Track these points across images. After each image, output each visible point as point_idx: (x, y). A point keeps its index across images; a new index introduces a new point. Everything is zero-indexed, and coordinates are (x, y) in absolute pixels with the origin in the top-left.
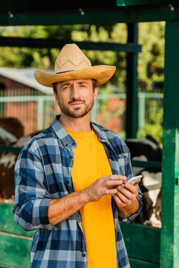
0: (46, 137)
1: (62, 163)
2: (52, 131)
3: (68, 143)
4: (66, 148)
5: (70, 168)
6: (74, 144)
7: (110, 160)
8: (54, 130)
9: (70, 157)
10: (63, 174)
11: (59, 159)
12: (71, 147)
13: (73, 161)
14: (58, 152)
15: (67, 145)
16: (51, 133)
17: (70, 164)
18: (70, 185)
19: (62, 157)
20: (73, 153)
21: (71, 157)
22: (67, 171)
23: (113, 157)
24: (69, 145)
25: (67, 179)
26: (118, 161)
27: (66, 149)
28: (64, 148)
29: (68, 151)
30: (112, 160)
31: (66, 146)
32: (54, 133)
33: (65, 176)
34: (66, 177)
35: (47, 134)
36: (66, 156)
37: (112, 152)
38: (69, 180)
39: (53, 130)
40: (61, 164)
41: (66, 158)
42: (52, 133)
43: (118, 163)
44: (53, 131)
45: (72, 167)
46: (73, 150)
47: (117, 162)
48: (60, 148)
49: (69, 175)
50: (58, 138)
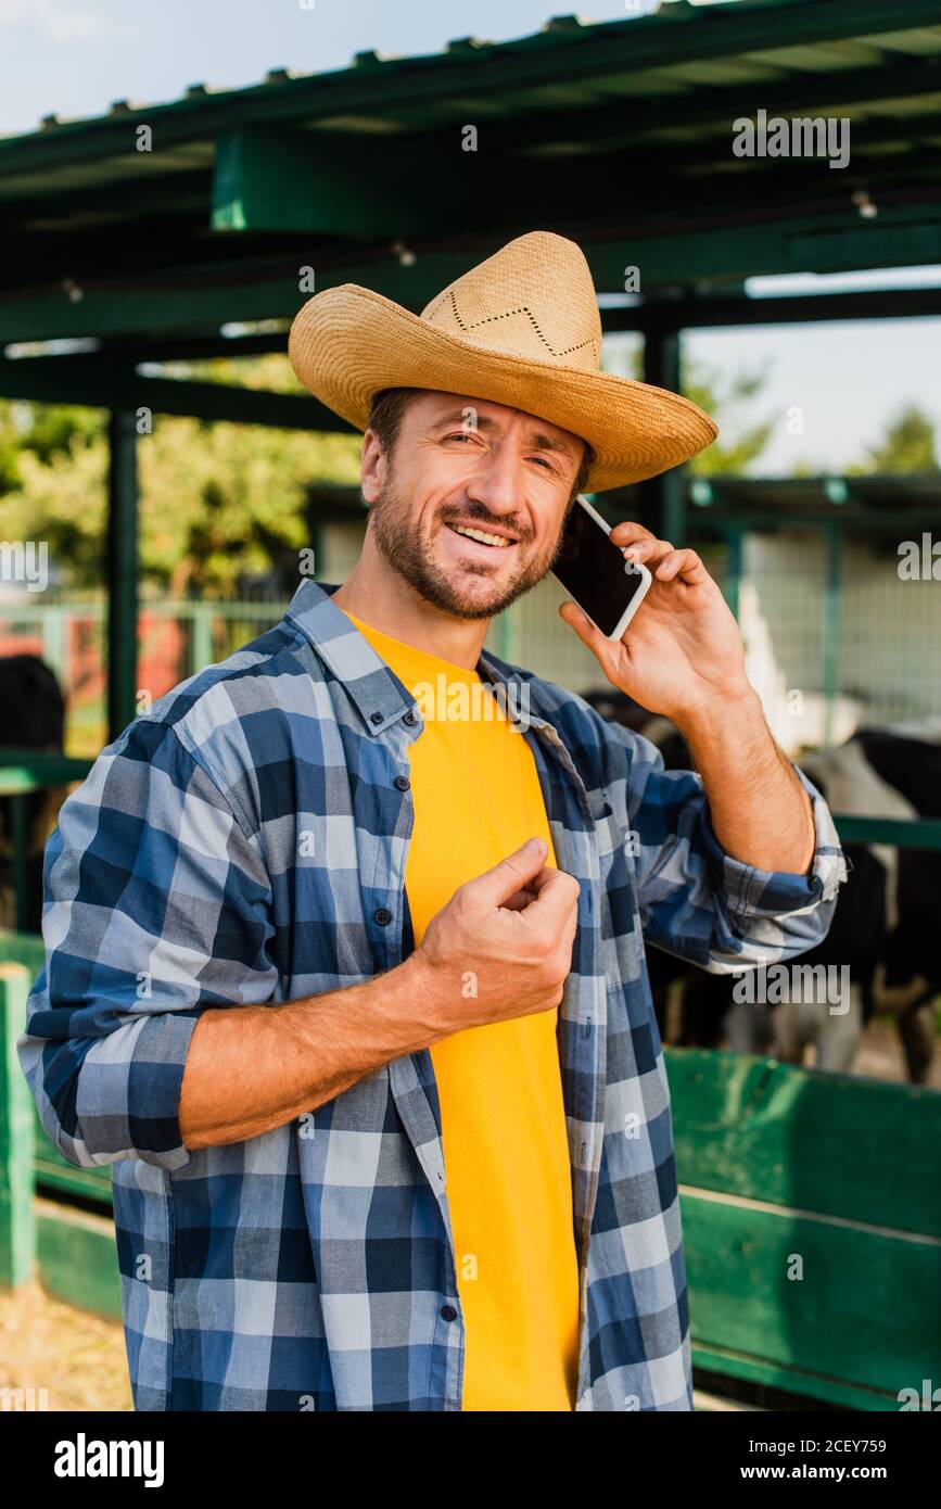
0: (274, 669)
1: (354, 813)
2: (299, 638)
3: (382, 708)
4: (375, 730)
5: (397, 842)
6: (409, 720)
7: (558, 825)
8: (309, 634)
9: (395, 784)
10: (358, 870)
11: (337, 790)
12: (397, 733)
13: (410, 805)
14: (333, 756)
15: (377, 719)
16: (294, 645)
17: (395, 822)
18: (393, 933)
19: (353, 779)
20: (406, 765)
21: (401, 785)
22: (382, 856)
23: (570, 806)
24: (388, 721)
25: (381, 898)
26: (591, 829)
27: (373, 741)
28: (363, 734)
29: (382, 748)
30: (567, 826)
31: (375, 724)
32: (306, 647)
33: (368, 882)
34: (375, 891)
35: (274, 653)
36: (372, 778)
37: (564, 784)
38: (393, 906)
39: (299, 630)
40: (348, 820)
41: (374, 789)
42: (299, 645)
43: (592, 839)
44: (305, 635)
45: (407, 835)
46: (404, 747)
47: (585, 835)
48: (342, 729)
49: (393, 877)
50: (328, 676)
